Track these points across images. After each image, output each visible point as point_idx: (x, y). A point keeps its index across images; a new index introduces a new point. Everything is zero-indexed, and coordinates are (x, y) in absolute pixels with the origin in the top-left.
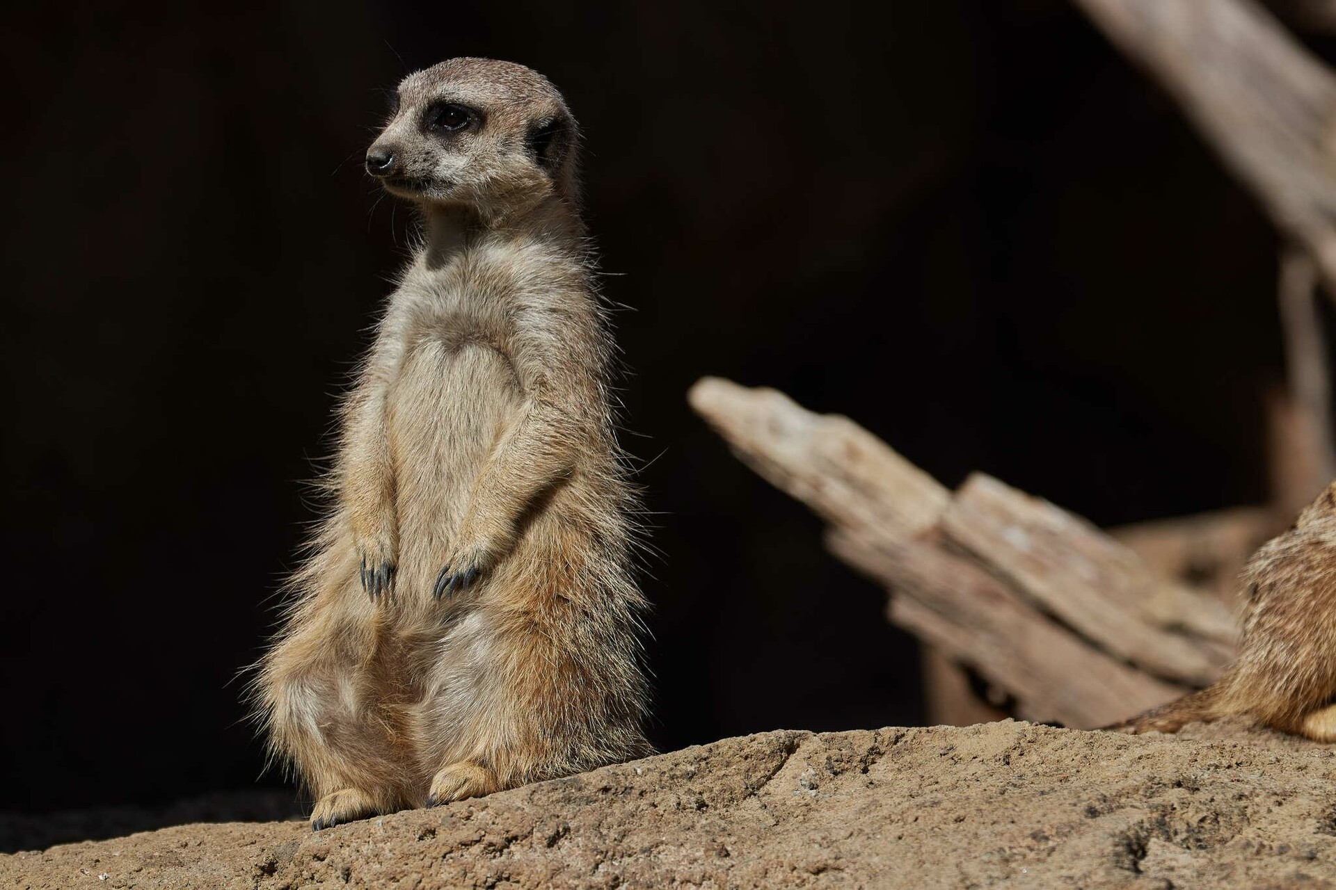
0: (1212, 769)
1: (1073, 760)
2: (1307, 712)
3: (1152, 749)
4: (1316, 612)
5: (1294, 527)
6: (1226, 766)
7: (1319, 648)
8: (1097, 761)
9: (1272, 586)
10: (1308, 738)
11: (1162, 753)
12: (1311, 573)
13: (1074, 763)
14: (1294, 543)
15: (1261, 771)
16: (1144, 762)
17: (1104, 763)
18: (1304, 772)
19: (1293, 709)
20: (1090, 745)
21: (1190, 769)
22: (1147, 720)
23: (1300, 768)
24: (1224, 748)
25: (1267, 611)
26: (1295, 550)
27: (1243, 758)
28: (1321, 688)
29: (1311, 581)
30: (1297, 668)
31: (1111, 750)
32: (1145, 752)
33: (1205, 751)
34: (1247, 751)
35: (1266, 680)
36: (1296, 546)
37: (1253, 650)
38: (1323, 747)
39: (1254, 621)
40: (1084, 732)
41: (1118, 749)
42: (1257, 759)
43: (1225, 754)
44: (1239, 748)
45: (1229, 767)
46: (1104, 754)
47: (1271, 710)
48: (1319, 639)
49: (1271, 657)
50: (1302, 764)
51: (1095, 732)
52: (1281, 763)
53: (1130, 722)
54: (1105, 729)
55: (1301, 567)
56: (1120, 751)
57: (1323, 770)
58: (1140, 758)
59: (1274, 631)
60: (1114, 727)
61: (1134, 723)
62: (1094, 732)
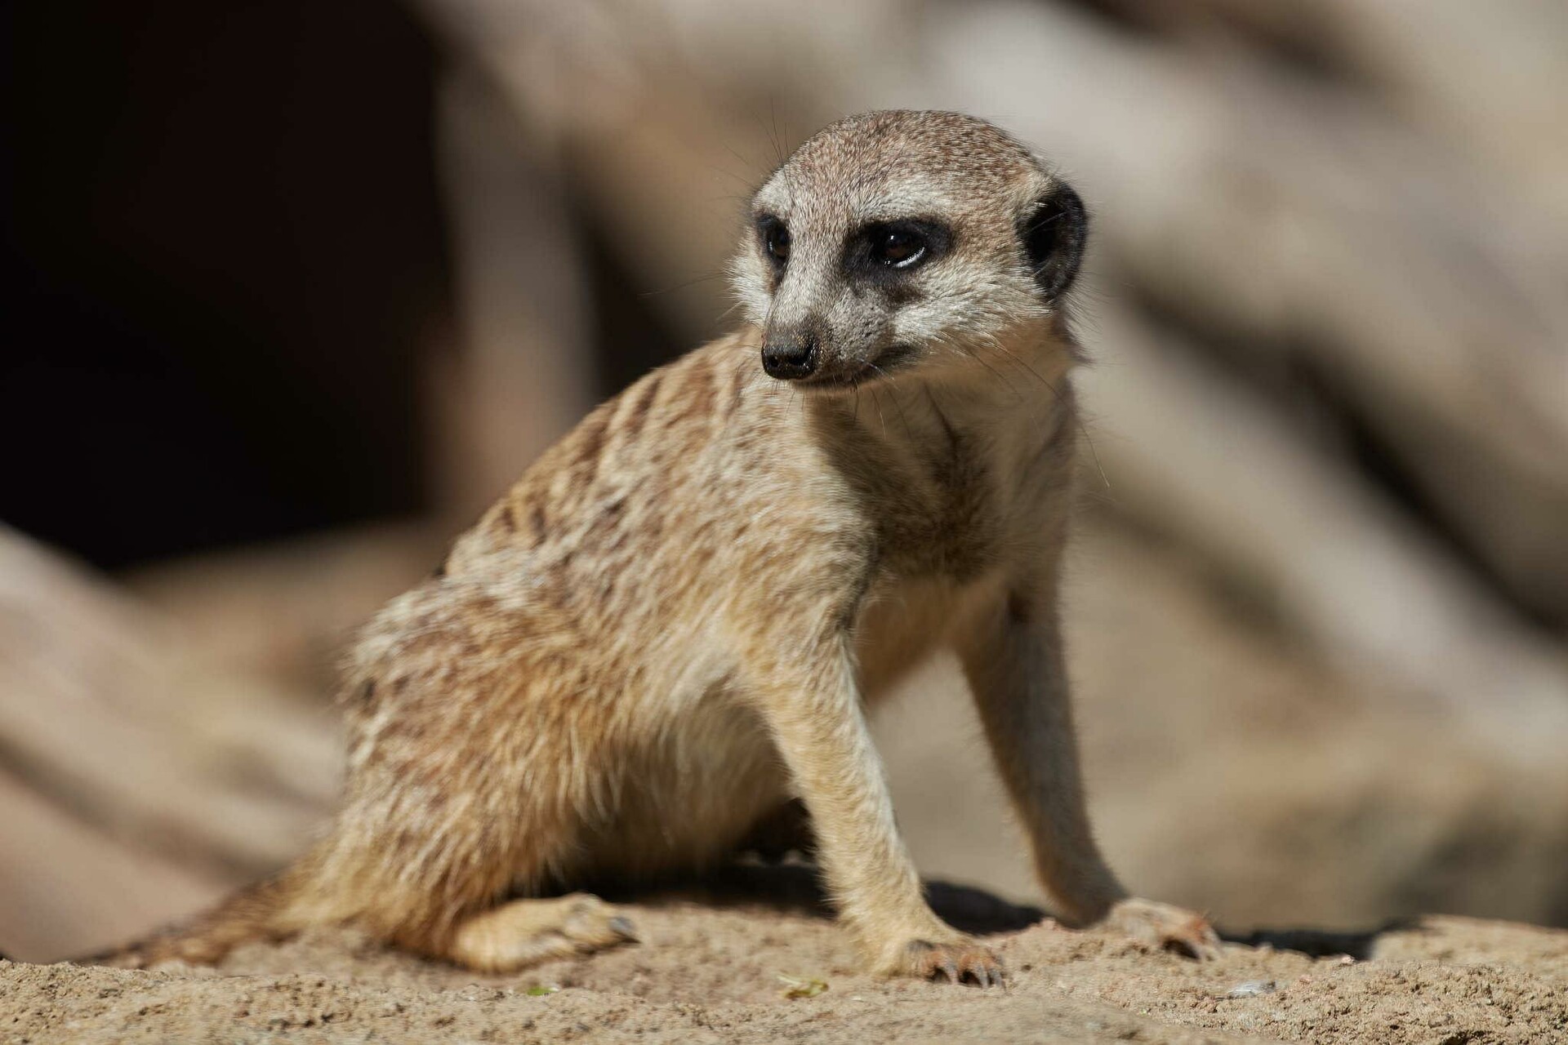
0: (277, 1028)
1: (16, 1020)
2: (463, 917)
3: (167, 993)
4: (484, 731)
5: (440, 572)
6: (304, 1021)
7: (486, 799)
8: (62, 1021)
9: (401, 684)
10: (461, 966)
11: (184, 1003)
12: (473, 660)
13: (18, 1026)
14: (442, 602)
15: (368, 1031)
16: (149, 1020)
17: (73, 1025)
18: (447, 1029)
19: (437, 912)
20: (49, 991)
21: (236, 1031)
22: (167, 942)
23: (441, 1023)
24: (299, 990)
25: (391, 730)
26: (442, 616)
27: (335, 1007)
28: (490, 874)
29: (471, 675)
30: (444, 839)
31: (90, 999)
32: (151, 1002)
33: (263, 996)
34: (342, 993)
35: (386, 860)
36: (445, 608)
37: (363, 802)
38: (487, 983)
39: (365, 750)
40: (39, 967)
41: (102, 996)
42: (361, 1006)
43: (303, 999)
44: (327, 987)
45: (309, 1024)
46: (75, 1007)
47: (395, 915)
48: (485, 782)
49: (397, 816)
50: (445, 1014)
51: (60, 966)
52: (406, 1013)
53: (136, 948)
54: (81, 961)
55: (455, 649)
56: (105, 1001)
57: (483, 1024)
58: (143, 1013)
59: (402, 770)
60: (105, 957)
61: (143, 950)
62: (56, 966)
